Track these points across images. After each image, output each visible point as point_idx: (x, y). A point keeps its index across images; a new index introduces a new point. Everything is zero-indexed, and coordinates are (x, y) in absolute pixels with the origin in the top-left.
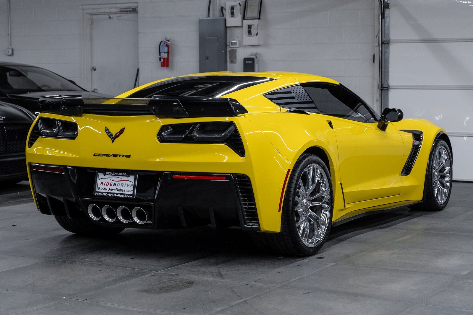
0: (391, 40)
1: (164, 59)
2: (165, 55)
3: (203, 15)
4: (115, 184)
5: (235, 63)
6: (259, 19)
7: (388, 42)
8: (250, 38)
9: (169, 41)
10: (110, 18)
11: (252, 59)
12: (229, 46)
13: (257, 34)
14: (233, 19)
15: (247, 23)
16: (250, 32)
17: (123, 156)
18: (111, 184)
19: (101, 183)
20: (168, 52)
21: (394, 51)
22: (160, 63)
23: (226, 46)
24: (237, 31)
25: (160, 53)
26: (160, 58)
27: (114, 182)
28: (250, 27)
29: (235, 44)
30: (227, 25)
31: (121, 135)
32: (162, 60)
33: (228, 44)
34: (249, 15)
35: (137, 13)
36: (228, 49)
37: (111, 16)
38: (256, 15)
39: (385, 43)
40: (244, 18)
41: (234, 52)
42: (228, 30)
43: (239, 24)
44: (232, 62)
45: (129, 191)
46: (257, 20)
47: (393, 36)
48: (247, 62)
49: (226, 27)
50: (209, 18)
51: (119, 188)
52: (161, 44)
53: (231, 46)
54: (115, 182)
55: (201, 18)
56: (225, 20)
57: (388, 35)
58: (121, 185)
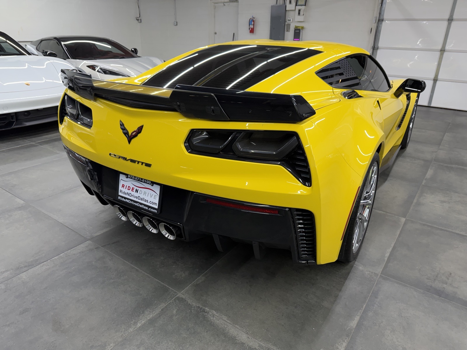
0: (384, 19)
1: (251, 29)
2: (252, 26)
3: (274, 3)
4: (137, 191)
5: (289, 31)
6: (305, 5)
7: (383, 20)
8: (299, 17)
9: (254, 18)
10: (224, 5)
11: (299, 30)
12: (287, 22)
13: (303, 15)
14: (290, 5)
15: (298, 8)
16: (299, 13)
17: (142, 163)
18: (132, 189)
19: (122, 186)
20: (254, 25)
21: (385, 25)
22: (249, 31)
23: (285, 22)
24: (292, 13)
25: (249, 25)
26: (249, 28)
27: (136, 188)
28: (299, 11)
29: (289, 20)
30: (287, 9)
31: (139, 135)
32: (250, 29)
33: (286, 20)
34: (299, 3)
35: (238, 2)
36: (286, 23)
37: (225, 4)
38: (303, 3)
39: (380, 21)
40: (296, 5)
41: (289, 25)
42: (287, 12)
43: (294, 9)
44: (287, 31)
45: (153, 203)
46: (304, 6)
47: (386, 16)
48: (296, 31)
49: (286, 10)
50: (277, 5)
51: (142, 196)
52: (250, 20)
53: (288, 22)
54: (138, 188)
55: (272, 5)
56: (286, 6)
57: (383, 15)
58: (144, 193)
